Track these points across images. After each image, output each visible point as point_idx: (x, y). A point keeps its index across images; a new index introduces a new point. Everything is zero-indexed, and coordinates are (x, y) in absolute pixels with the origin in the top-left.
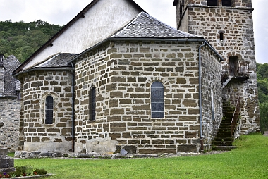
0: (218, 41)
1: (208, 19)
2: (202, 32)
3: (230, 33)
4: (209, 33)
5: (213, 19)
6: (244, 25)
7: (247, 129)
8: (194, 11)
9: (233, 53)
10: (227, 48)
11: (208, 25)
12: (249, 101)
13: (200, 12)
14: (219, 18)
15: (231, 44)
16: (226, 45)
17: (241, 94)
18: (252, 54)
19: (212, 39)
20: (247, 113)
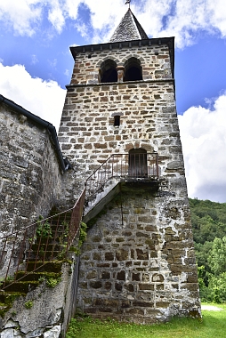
0: (109, 128)
1: (96, 100)
2: (83, 118)
3: (132, 114)
4: (95, 117)
5: (105, 99)
6: (158, 101)
7: (164, 305)
8: (75, 92)
9: (137, 144)
10: (125, 137)
11: (96, 107)
12: (169, 234)
13: (85, 92)
14: (115, 96)
15: (134, 130)
16: (124, 132)
17: (152, 220)
18: (174, 144)
19: (100, 126)
20: (165, 264)
